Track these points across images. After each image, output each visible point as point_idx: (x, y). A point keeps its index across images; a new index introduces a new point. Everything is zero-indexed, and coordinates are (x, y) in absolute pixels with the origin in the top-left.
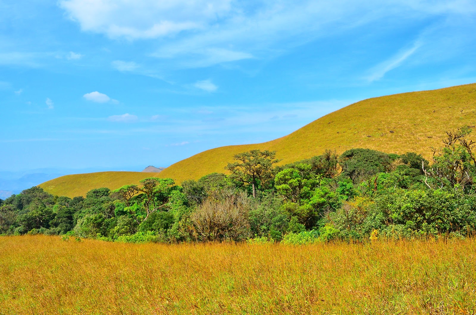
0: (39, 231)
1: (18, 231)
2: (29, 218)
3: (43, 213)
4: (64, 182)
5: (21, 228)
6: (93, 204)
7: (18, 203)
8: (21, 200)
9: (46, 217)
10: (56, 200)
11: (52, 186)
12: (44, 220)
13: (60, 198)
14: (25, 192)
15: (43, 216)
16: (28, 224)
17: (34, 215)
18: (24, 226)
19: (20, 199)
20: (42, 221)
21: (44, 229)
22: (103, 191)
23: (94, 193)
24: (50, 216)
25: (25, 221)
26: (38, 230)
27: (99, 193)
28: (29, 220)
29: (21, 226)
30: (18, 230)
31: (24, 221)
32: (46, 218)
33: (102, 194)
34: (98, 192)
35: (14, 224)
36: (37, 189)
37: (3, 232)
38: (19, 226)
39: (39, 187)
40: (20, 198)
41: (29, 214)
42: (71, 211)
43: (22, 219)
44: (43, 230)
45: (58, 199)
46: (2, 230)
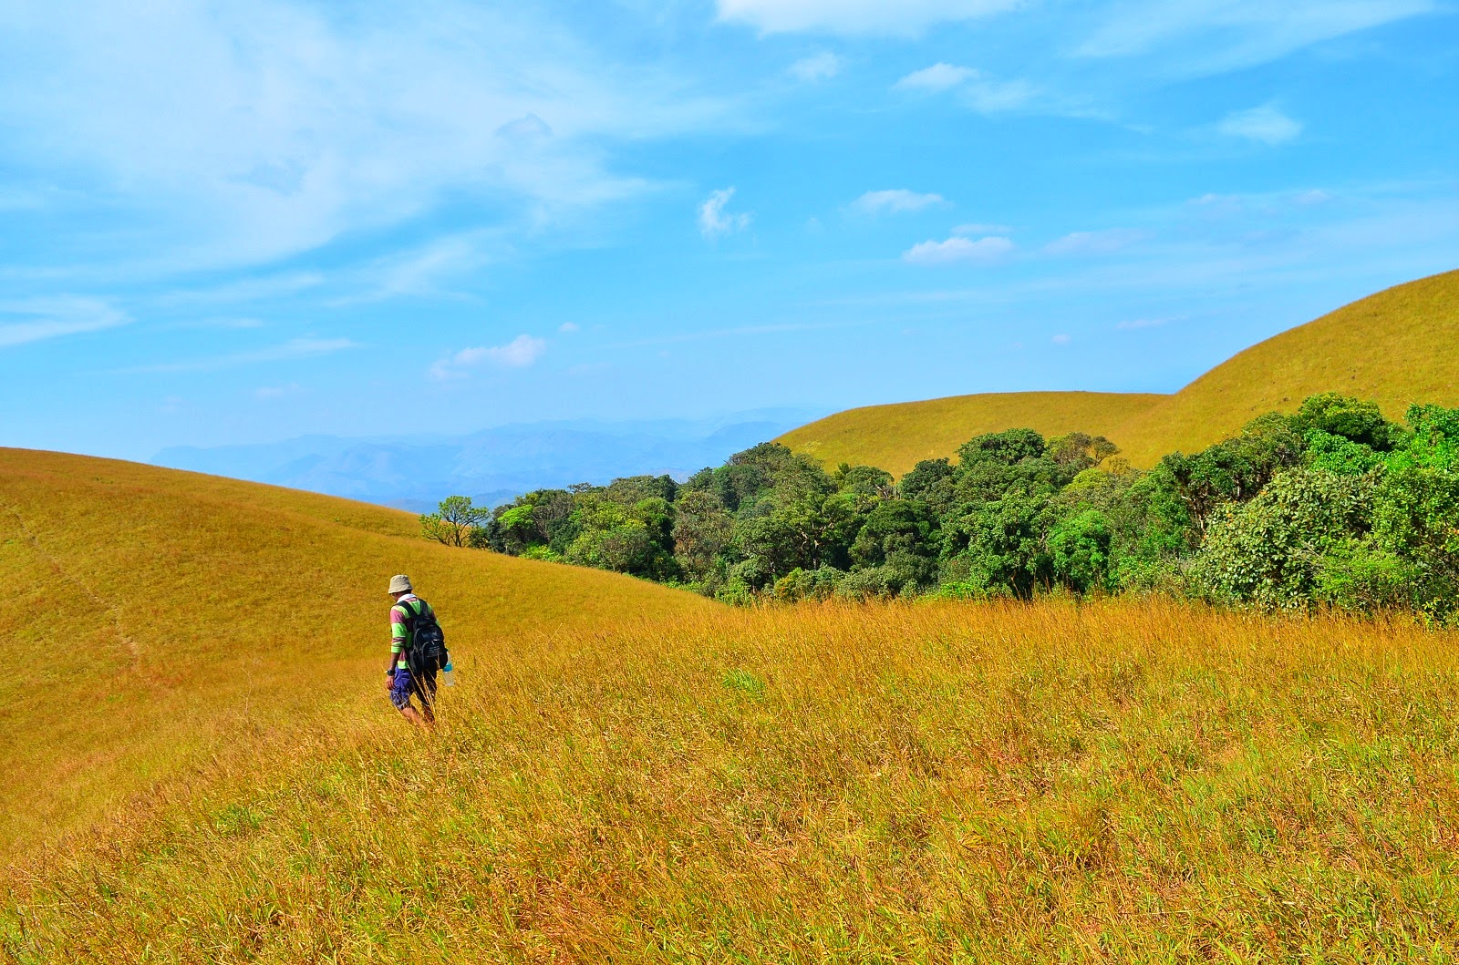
0: (815, 580)
1: (742, 575)
2: (777, 532)
3: (821, 516)
4: (848, 427)
5: (751, 565)
6: (1003, 485)
7: (724, 489)
8: (731, 480)
9: (833, 530)
10: (842, 478)
11: (813, 443)
12: (824, 542)
13: (856, 472)
14: (738, 458)
15: (823, 524)
16: (776, 550)
17: (794, 521)
18: (760, 560)
19: (727, 480)
20: (817, 544)
21: (832, 570)
22: (1016, 442)
23: (985, 446)
24: (844, 527)
25: (766, 541)
26: (811, 573)
27: (1004, 448)
28: (776, 537)
29: (748, 558)
30: (741, 571)
31: (763, 540)
32: (832, 534)
33: (1015, 453)
34: (997, 446)
35: (725, 552)
36: (773, 450)
37: (693, 577)
38: (741, 558)
39: (779, 444)
40: (727, 475)
41: (777, 517)
42: (916, 511)
43: (755, 534)
44: (830, 575)
45: (848, 476)
46: (691, 571)
